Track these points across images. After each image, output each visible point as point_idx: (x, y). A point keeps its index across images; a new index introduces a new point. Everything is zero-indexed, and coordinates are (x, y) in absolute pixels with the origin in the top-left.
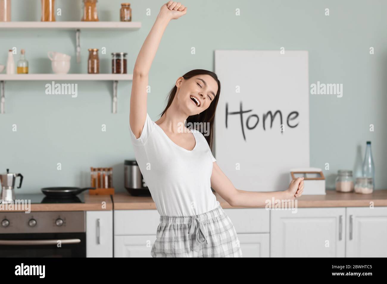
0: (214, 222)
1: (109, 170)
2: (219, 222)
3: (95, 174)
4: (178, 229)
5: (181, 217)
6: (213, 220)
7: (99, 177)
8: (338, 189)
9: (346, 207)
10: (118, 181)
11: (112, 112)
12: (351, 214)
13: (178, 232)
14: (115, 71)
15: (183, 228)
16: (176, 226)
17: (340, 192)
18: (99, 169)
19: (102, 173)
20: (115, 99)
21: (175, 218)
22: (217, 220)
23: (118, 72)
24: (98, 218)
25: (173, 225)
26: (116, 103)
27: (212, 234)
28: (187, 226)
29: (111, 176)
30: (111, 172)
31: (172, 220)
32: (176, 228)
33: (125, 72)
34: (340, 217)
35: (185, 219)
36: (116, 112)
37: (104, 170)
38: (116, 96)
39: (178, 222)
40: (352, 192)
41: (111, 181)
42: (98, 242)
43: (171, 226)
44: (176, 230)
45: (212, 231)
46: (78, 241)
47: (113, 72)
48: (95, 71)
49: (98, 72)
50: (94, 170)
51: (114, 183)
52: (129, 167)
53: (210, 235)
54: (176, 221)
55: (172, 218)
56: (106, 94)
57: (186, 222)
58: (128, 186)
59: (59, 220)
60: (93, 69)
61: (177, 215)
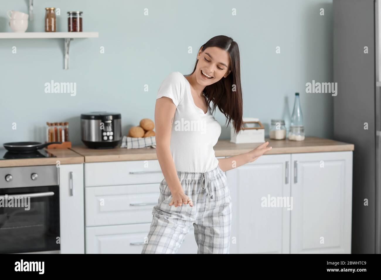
0: (218, 178)
1: (65, 124)
2: (221, 177)
3: (53, 128)
4: (189, 184)
5: (192, 173)
6: (217, 177)
7: (56, 131)
8: (271, 137)
9: (291, 153)
10: (74, 135)
11: (64, 68)
12: (295, 160)
13: (188, 187)
14: (72, 30)
15: (193, 183)
16: (188, 181)
17: (274, 140)
18: (56, 124)
19: (59, 127)
20: (67, 56)
21: (187, 173)
22: (220, 176)
23: (75, 30)
24: (71, 171)
25: (185, 180)
26: (68, 60)
27: (216, 189)
28: (197, 182)
29: (68, 130)
30: (67, 127)
31: (184, 176)
32: (187, 183)
33: (81, 30)
34: (287, 163)
35: (196, 175)
36: (68, 68)
37: (61, 124)
38: (68, 53)
39: (190, 177)
40: (284, 139)
41: (67, 135)
42: (71, 194)
43: (183, 181)
44: (187, 185)
45: (217, 187)
46: (52, 193)
47: (69, 31)
48: (53, 30)
49: (55, 31)
50: (52, 125)
51: (71, 136)
52: (86, 121)
53: (215, 190)
54: (188, 177)
55: (184, 174)
56: (58, 51)
57: (197, 178)
58: (87, 140)
59: (34, 175)
60: (50, 27)
61: (189, 171)
